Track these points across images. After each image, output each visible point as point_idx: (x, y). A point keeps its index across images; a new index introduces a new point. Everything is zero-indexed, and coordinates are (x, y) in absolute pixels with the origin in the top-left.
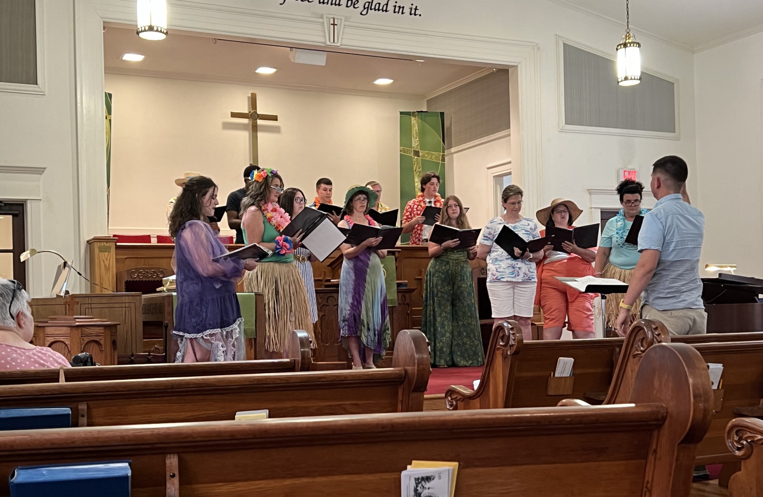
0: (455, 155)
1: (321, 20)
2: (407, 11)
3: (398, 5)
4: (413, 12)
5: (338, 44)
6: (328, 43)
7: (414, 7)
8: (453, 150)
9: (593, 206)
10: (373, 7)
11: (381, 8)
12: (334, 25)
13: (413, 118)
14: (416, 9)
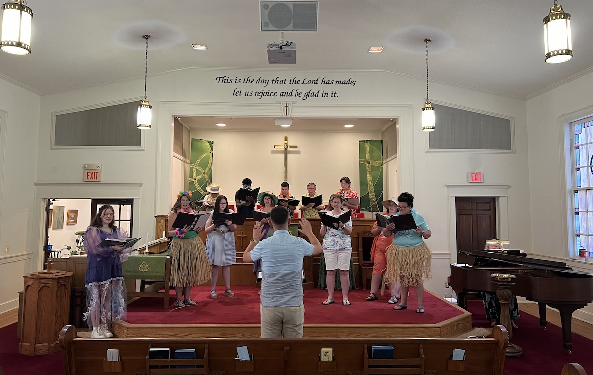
0: (389, 162)
1: (280, 105)
2: (329, 95)
3: (324, 92)
4: (333, 95)
5: (289, 116)
6: (283, 116)
7: (334, 93)
8: (388, 160)
9: (449, 195)
10: (310, 95)
11: (314, 95)
12: (286, 106)
13: (366, 144)
14: (335, 94)
